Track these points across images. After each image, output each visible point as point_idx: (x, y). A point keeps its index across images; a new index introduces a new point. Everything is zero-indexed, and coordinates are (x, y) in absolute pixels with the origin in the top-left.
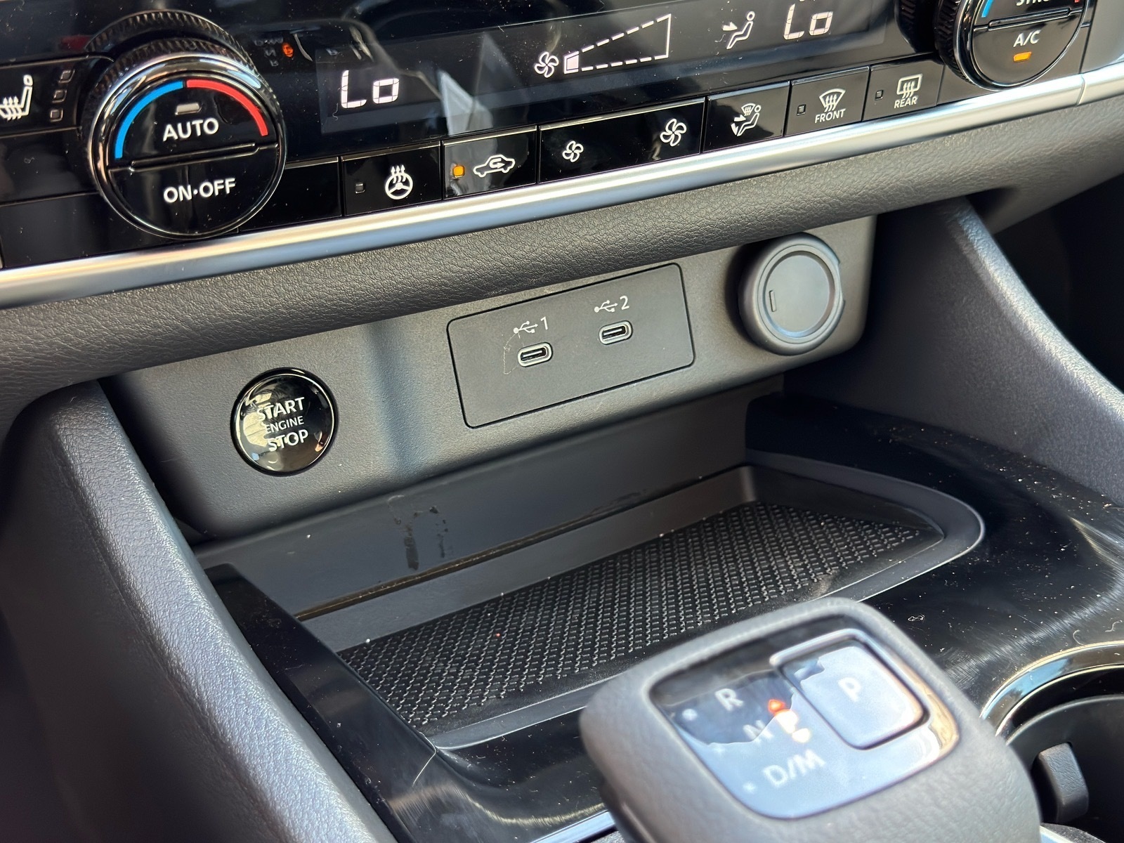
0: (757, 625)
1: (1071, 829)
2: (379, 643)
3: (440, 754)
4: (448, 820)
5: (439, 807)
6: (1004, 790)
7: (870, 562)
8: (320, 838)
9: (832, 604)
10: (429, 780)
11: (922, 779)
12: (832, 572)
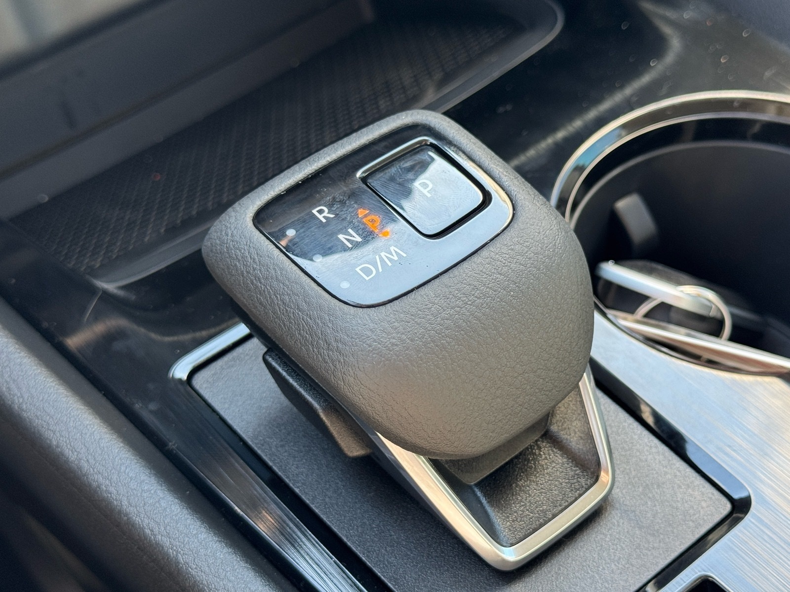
0: (343, 146)
1: (640, 263)
2: (56, 200)
3: (105, 293)
4: (118, 346)
5: (110, 338)
6: (554, 251)
7: (470, 63)
8: (6, 380)
9: (407, 116)
10: (97, 316)
11: (484, 253)
12: (438, 76)
